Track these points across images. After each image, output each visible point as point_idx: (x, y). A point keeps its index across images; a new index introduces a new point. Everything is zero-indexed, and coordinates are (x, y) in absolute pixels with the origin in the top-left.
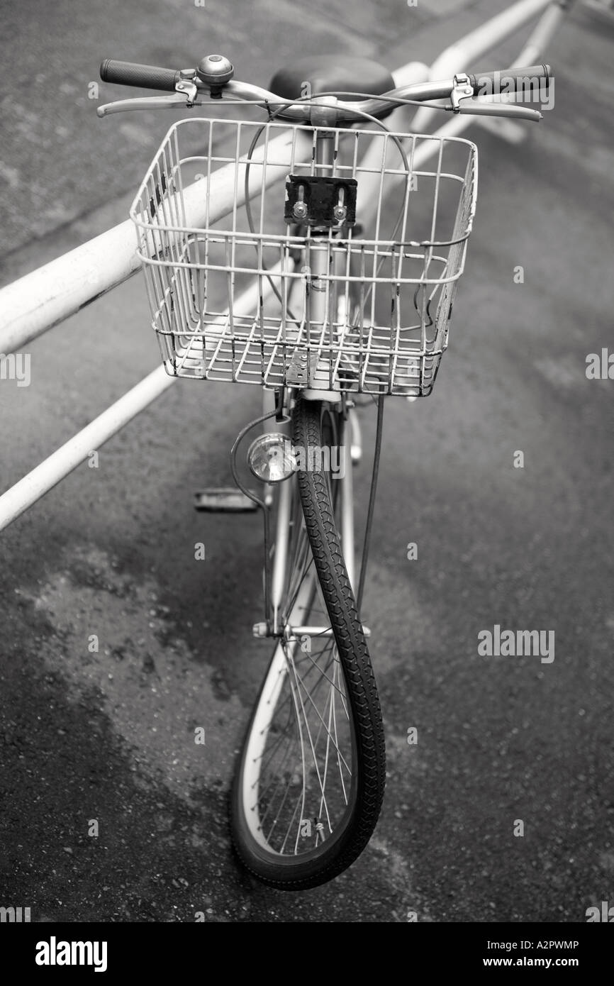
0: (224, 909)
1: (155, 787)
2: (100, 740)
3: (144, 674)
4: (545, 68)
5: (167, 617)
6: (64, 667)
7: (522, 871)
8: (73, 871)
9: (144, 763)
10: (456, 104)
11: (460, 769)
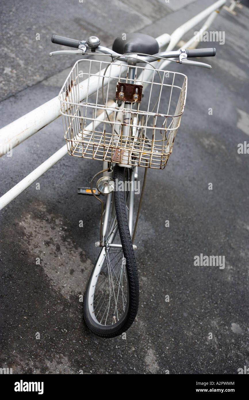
0: (79, 341)
1: (57, 295)
2: (39, 276)
3: (56, 252)
4: (214, 49)
5: (66, 231)
6: (28, 249)
7: (184, 327)
8: (27, 325)
9: (54, 286)
10: (181, 61)
11: (165, 289)
